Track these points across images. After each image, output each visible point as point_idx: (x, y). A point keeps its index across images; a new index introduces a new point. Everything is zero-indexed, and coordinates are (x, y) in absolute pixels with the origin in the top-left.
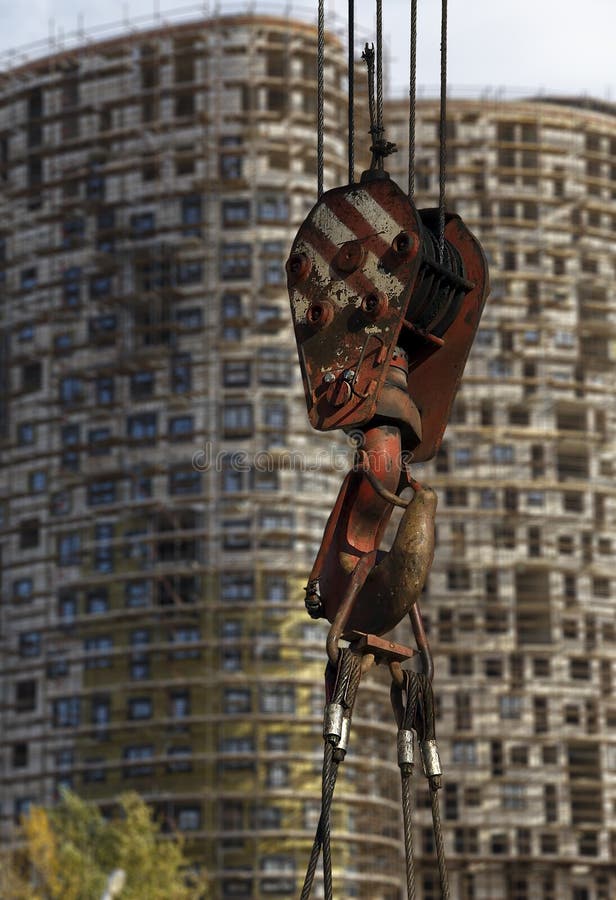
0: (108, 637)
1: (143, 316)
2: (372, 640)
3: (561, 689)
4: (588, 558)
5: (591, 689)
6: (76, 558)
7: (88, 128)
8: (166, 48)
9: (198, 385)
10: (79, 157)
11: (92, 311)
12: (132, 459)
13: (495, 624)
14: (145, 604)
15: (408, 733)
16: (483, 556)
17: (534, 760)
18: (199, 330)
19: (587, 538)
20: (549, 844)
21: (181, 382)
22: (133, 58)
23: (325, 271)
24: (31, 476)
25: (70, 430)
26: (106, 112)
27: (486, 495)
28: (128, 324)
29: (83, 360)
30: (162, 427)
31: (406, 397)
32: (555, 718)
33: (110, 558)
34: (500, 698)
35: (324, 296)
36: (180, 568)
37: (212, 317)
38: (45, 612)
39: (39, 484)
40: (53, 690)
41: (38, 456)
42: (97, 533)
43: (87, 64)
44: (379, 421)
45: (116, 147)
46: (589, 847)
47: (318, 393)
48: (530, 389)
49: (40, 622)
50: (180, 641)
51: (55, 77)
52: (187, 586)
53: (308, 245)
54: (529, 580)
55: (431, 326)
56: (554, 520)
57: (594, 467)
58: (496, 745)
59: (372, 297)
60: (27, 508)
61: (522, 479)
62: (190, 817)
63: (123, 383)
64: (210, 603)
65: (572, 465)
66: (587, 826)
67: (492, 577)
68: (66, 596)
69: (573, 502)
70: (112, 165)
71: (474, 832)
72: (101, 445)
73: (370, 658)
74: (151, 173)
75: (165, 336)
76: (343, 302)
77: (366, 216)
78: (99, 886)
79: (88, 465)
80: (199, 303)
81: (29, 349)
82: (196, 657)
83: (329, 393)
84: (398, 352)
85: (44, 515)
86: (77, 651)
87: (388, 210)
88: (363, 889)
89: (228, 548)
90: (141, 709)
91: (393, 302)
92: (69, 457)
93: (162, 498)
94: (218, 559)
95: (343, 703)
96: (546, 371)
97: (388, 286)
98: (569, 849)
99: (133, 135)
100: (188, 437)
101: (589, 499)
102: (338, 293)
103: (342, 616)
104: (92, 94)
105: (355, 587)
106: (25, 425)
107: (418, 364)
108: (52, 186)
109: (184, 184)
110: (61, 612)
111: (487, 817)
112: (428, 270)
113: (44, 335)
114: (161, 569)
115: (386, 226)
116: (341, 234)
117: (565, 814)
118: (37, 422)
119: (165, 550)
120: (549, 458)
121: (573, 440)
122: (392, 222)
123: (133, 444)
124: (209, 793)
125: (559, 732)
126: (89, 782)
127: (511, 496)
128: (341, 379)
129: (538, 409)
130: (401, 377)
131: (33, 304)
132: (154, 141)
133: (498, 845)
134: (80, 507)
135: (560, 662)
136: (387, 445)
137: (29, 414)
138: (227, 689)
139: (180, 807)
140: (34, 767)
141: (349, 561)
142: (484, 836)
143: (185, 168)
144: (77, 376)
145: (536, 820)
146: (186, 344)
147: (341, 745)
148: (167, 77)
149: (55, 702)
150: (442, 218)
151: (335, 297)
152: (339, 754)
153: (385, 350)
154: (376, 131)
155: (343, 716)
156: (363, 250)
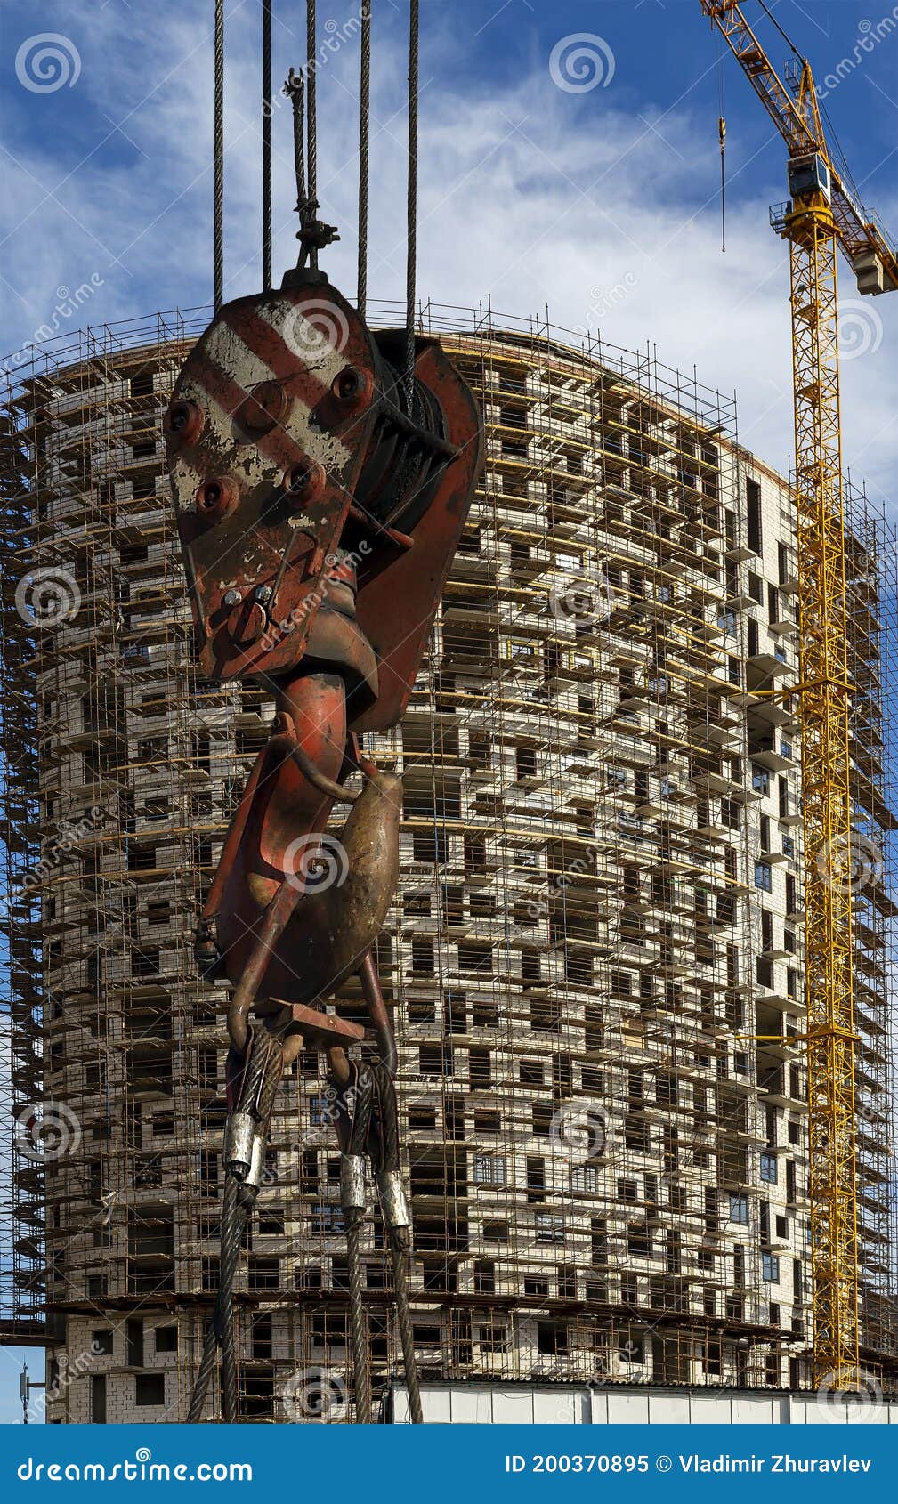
2: (300, 1013)
15: (356, 1159)
23: (224, 428)
31: (353, 629)
35: (223, 467)
44: (310, 666)
47: (214, 622)
53: (198, 388)
55: (395, 516)
59: (300, 469)
73: (297, 1042)
76: (253, 479)
83: (232, 622)
91: (333, 476)
95: (253, 1113)
97: (325, 452)
102: (247, 464)
103: (252, 975)
105: (274, 927)
107: (373, 576)
112: (387, 426)
115: (322, 357)
116: (250, 371)
128: (251, 600)
130: (347, 597)
136: (323, 704)
141: (264, 887)
147: (251, 1178)
150: (411, 344)
151: (242, 470)
152: (249, 1194)
153: (320, 551)
154: (307, 206)
155: (254, 1132)
156: (285, 395)
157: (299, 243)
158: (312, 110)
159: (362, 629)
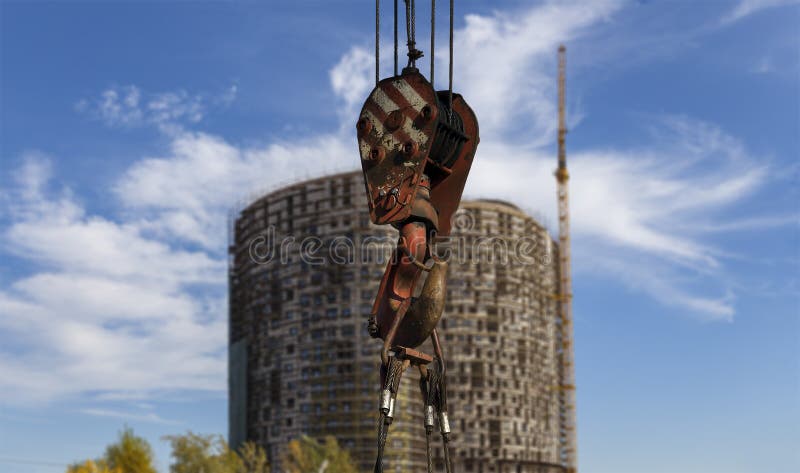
0: (321, 384)
1: (331, 274)
3: (487, 402)
4: (498, 359)
5: (498, 402)
6: (308, 357)
7: (310, 209)
8: (340, 181)
9: (352, 298)
10: (307, 219)
11: (312, 272)
12: (328, 324)
13: (463, 381)
14: (334, 373)
15: (430, 407)
16: (460, 358)
17: (477, 425)
18: (352, 280)
19: (498, 352)
20: (481, 453)
21: (346, 296)
22: (327, 185)
24: (291, 330)
25: (305, 314)
26: (317, 204)
27: (460, 337)
28: (326, 277)
29: (309, 289)
30: (339, 312)
32: (485, 411)
33: (321, 357)
34: (465, 406)
36: (347, 361)
37: (358, 275)
38: (296, 376)
39: (294, 331)
40: (301, 401)
41: (293, 323)
42: (315, 349)
43: (310, 187)
45: (321, 216)
46: (496, 453)
47: (375, 203)
48: (477, 301)
49: (295, 379)
50: (347, 386)
51: (297, 192)
52: (349, 367)
54: (477, 366)
55: (445, 161)
56: (486, 346)
57: (501, 328)
58: (463, 421)
60: (289, 340)
61: (474, 331)
62: (351, 444)
63: (324, 298)
64: (358, 373)
65: (493, 327)
66: (495, 448)
67: (462, 365)
68: (305, 370)
69: (493, 340)
70: (321, 222)
71: (454, 449)
72: (316, 319)
74: (334, 224)
75: (340, 282)
77: (405, 95)
78: (319, 465)
79: (312, 326)
80: (352, 270)
81: (289, 286)
82: (353, 391)
83: (383, 203)
85: (296, 343)
86: (309, 388)
88: (414, 468)
89: (364, 354)
90: (333, 408)
92: (305, 323)
93: (339, 337)
94: (360, 358)
96: (482, 296)
98: (489, 455)
99: (327, 212)
100: (349, 316)
101: (498, 339)
103: (390, 337)
104: (311, 197)
105: (398, 319)
106: (287, 313)
107: (436, 185)
108: (297, 229)
109: (347, 229)
110: (303, 375)
111: (459, 444)
113: (295, 281)
114: (339, 361)
117: (487, 443)
118: (292, 311)
119: (341, 355)
120: (484, 325)
121: (493, 318)
123: (327, 318)
124: (357, 436)
125: (486, 416)
126: (313, 432)
127: (470, 338)
129: (480, 308)
131: (290, 270)
132: (335, 214)
133: (463, 453)
134: (309, 339)
135: (487, 394)
136: (417, 233)
137: (290, 308)
138: (364, 402)
139: (347, 441)
140: (294, 426)
142: (458, 451)
143: (347, 223)
144: (307, 295)
145: (477, 445)
146: (349, 284)
148: (340, 192)
149: (302, 406)
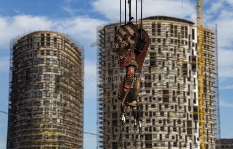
2: (129, 103)
15: (136, 120)
23: (121, 39)
31: (135, 61)
35: (121, 44)
44: (131, 66)
47: (120, 61)
53: (118, 35)
55: (140, 49)
59: (129, 44)
73: (129, 107)
76: (124, 45)
77: (128, 30)
83: (122, 61)
84: (134, 53)
87: (132, 29)
91: (133, 45)
95: (124, 115)
97: (132, 42)
107: (137, 56)
112: (139, 39)
115: (132, 32)
116: (124, 33)
122: (133, 31)
128: (124, 58)
130: (134, 58)
141: (125, 90)
147: (124, 122)
150: (142, 30)
151: (123, 44)
152: (124, 124)
153: (131, 53)
154: (130, 15)
155: (124, 117)
156: (128, 36)
157: (129, 19)
158: (131, 4)
159: (136, 61)
